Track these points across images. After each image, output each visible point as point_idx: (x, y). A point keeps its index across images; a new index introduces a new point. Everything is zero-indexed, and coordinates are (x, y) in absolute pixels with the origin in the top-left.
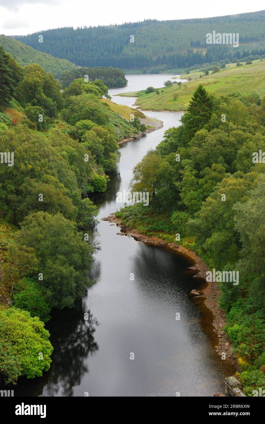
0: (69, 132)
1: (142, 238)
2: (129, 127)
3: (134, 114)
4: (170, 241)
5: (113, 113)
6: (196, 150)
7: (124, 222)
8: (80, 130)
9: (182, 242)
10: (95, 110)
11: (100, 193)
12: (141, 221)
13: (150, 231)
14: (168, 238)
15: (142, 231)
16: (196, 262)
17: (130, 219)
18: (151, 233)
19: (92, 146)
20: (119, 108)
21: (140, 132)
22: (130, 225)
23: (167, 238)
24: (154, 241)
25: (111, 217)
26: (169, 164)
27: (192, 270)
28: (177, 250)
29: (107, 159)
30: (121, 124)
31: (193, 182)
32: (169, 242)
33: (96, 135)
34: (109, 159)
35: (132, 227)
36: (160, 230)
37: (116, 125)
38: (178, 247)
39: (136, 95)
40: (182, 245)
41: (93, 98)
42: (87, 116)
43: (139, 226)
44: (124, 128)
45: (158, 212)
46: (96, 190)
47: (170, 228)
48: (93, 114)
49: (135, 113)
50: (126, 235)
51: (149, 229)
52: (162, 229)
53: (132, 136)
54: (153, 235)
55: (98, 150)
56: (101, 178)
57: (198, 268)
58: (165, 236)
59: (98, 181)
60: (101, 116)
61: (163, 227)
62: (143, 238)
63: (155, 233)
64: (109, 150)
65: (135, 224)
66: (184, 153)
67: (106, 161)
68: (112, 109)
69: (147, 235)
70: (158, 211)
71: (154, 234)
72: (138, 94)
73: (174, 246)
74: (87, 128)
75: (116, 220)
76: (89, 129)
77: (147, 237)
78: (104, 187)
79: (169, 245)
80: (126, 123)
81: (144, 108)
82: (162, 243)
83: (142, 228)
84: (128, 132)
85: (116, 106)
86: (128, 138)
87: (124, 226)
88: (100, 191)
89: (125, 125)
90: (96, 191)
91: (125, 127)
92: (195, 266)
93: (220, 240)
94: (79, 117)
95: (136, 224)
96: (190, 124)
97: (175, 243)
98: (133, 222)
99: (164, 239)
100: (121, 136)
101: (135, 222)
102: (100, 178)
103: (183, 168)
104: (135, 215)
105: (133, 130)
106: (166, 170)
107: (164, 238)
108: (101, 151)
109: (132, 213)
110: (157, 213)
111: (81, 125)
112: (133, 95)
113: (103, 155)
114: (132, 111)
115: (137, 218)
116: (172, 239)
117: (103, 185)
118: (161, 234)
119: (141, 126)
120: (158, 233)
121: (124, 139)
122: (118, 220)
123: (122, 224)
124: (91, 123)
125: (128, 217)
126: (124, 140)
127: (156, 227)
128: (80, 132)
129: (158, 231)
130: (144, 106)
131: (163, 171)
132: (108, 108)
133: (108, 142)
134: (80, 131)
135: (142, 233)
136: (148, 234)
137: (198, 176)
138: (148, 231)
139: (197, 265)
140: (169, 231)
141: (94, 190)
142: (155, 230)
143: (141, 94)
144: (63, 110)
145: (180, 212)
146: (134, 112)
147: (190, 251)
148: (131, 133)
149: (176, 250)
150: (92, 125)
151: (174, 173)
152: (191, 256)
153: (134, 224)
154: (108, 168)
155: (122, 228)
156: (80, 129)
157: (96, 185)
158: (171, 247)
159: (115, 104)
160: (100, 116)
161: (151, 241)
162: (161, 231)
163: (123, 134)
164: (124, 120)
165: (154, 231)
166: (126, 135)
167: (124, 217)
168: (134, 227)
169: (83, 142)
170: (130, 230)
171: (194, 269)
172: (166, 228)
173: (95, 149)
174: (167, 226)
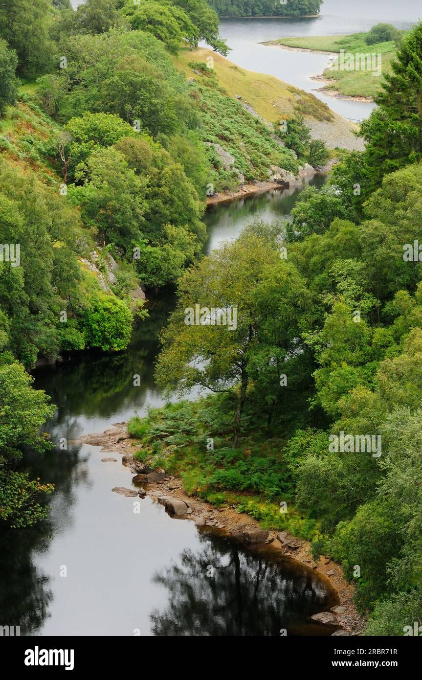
0: (44, 150)
1: (190, 510)
2: (267, 145)
3: (296, 105)
4: (276, 527)
5: (221, 97)
6: (376, 228)
7: (146, 453)
8: (76, 144)
9: (312, 532)
10: (143, 84)
11: (106, 354)
12: (201, 455)
13: (219, 490)
14: (272, 517)
15: (194, 487)
16: (341, 599)
17: (168, 444)
18: (220, 496)
19: (106, 197)
20: (248, 84)
21: (307, 165)
22: (160, 464)
23: (267, 515)
24: (225, 521)
25: (114, 435)
26: (295, 271)
27: (319, 622)
28: (293, 556)
29: (157, 246)
30: (243, 136)
31: (359, 336)
32: (270, 529)
33: (125, 163)
34: (162, 244)
35: (166, 472)
36: (250, 486)
37: (223, 138)
38: (296, 548)
39: (336, 47)
40: (311, 540)
41: (147, 46)
42: (116, 101)
43: (191, 469)
44: (250, 147)
45: (263, 429)
46: (94, 344)
47: (283, 484)
48: (133, 98)
49: (298, 102)
50: (143, 496)
51: (215, 481)
52: (256, 483)
53: (275, 177)
54: (227, 502)
55: (124, 214)
56: (115, 304)
57: (339, 619)
58: (263, 508)
59: (102, 315)
60: (162, 105)
61: (260, 478)
62: (194, 511)
63: (232, 497)
64: (163, 216)
65: (178, 462)
66: (349, 237)
67: (150, 253)
68: (221, 85)
69: (206, 502)
70: (266, 425)
71: (229, 500)
72: (341, 43)
73: (286, 542)
74: (102, 138)
75: (127, 443)
76: (106, 144)
77: (205, 507)
78: (120, 335)
79: (270, 538)
80: (261, 133)
81: (347, 90)
82: (250, 531)
83: (198, 479)
84: (263, 164)
85: (238, 75)
86: (262, 181)
87: (142, 467)
88: (106, 348)
89: (255, 140)
90: (95, 347)
91: (255, 145)
92: (332, 612)
93: (368, 527)
94: (92, 102)
95: (181, 463)
96: (380, 146)
97: (289, 534)
98: (173, 455)
99: (259, 519)
100: (234, 175)
101: (180, 455)
102: (108, 305)
103: (333, 288)
104: (188, 433)
105: (282, 156)
106: (281, 290)
107: (260, 514)
108: (136, 217)
109: (178, 428)
110: (260, 432)
111: (83, 129)
112: (326, 45)
113: (139, 232)
114: (290, 95)
115: (190, 443)
116: (283, 521)
117: (117, 329)
118: (251, 503)
119: (312, 146)
120: (243, 498)
121: (245, 184)
122: (133, 445)
123: (138, 459)
124: (118, 124)
125: (161, 437)
126: (245, 188)
127: (242, 476)
128: (76, 150)
129: (245, 490)
130: (347, 83)
131: (273, 291)
132: (206, 79)
133: (165, 189)
134: (76, 148)
135: (194, 495)
136: (211, 498)
137: (375, 317)
138: (213, 488)
139: (338, 609)
140: (277, 494)
141: (88, 343)
142: (234, 487)
143: (352, 44)
144: (45, 77)
145: (316, 431)
146: (298, 98)
147: (332, 564)
148: (272, 167)
149: (289, 558)
150: (120, 129)
151: (310, 301)
152: (330, 579)
153: (175, 463)
154: (154, 273)
155: (138, 472)
156: (78, 140)
157: (95, 326)
158: (277, 544)
159: (236, 68)
160: (155, 105)
161: (215, 521)
162: (253, 491)
163: (245, 169)
164: (257, 122)
165: (230, 490)
166: (254, 172)
167: (149, 437)
168: (173, 472)
169: (77, 184)
170: (160, 480)
171: (325, 620)
172: (270, 482)
173: (115, 211)
174: (276, 477)
